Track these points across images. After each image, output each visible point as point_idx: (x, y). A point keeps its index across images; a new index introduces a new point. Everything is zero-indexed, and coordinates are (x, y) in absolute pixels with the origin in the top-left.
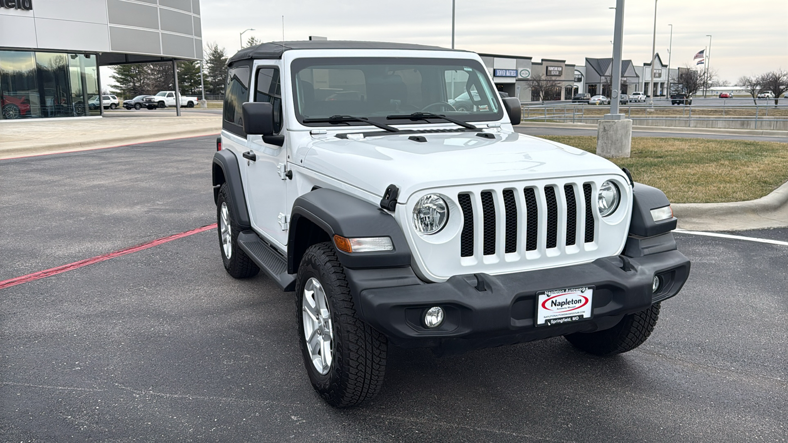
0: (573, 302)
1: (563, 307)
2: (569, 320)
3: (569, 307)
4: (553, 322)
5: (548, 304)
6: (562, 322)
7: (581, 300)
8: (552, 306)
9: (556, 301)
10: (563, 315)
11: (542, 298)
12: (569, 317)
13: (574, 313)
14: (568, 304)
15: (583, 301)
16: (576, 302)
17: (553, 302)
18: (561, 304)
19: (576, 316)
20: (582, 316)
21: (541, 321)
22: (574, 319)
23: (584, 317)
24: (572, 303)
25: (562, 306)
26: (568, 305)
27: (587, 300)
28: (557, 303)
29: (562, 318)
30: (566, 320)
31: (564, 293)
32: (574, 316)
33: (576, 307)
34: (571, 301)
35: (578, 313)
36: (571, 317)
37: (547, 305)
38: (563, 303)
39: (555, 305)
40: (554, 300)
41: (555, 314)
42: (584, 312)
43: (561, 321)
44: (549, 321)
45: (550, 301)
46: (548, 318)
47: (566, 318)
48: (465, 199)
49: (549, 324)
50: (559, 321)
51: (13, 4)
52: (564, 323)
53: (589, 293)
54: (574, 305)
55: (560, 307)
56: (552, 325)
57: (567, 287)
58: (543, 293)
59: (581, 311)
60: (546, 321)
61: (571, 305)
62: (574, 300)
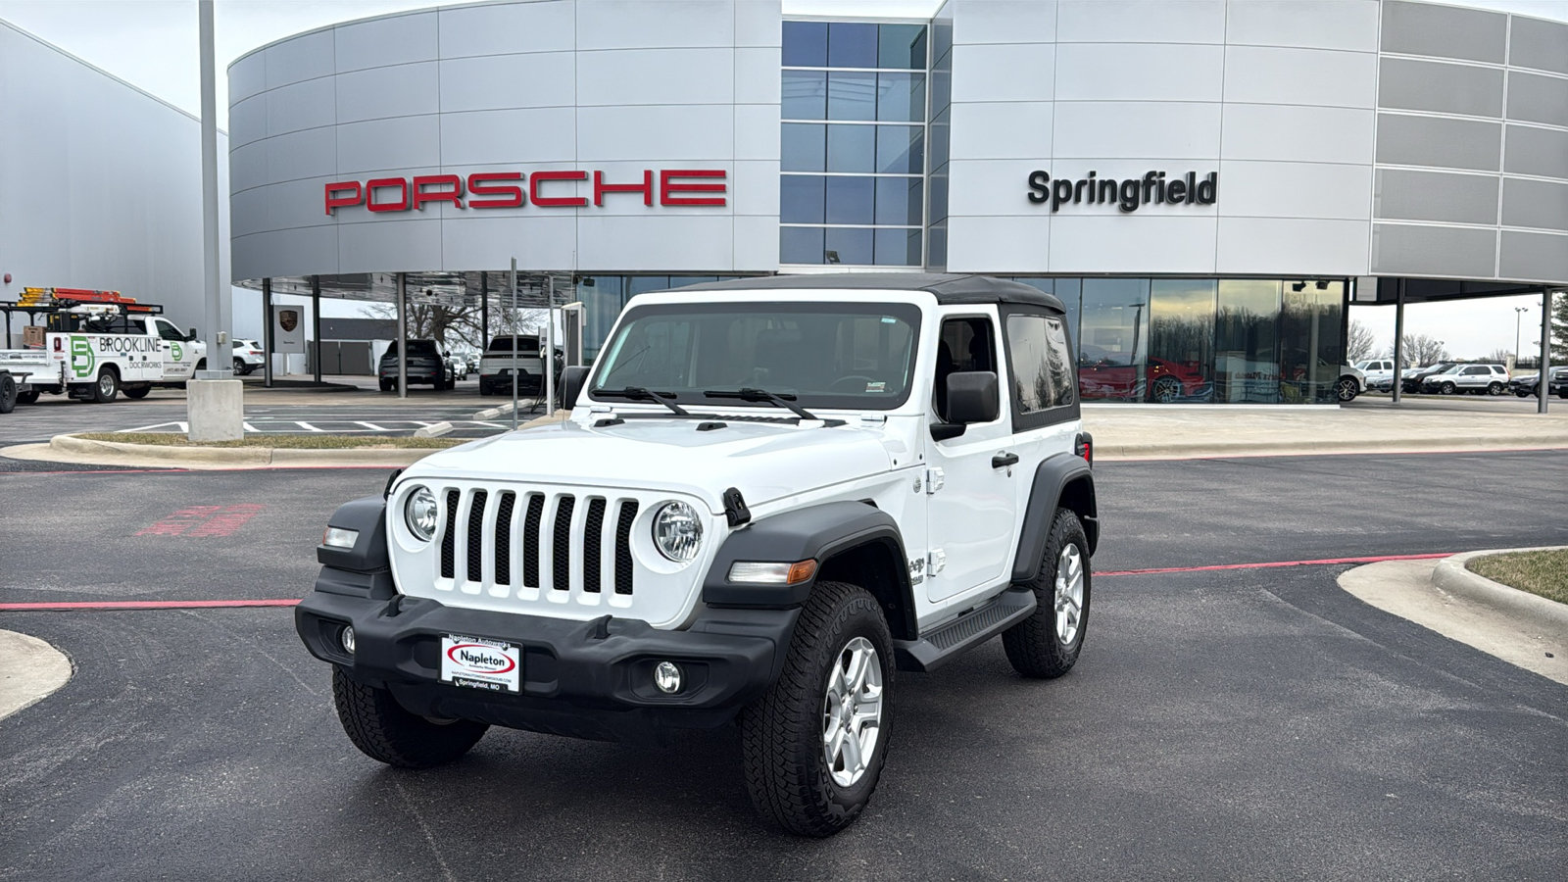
0: (492, 661)
1: (478, 664)
2: (486, 686)
3: (486, 668)
4: (464, 683)
5: (456, 654)
7: (503, 661)
8: (462, 658)
9: (467, 652)
10: (477, 676)
11: (447, 644)
12: (485, 682)
13: (493, 679)
14: (485, 662)
15: (507, 664)
16: (496, 662)
17: (462, 653)
18: (475, 659)
19: (496, 684)
20: (506, 686)
21: (447, 676)
22: (493, 687)
23: (507, 689)
24: (491, 663)
25: (476, 663)
26: (483, 664)
27: (512, 665)
28: (469, 657)
29: (476, 681)
30: (481, 685)
31: (477, 644)
32: (493, 683)
33: (498, 670)
34: (489, 658)
35: (501, 680)
36: (489, 684)
37: (454, 654)
38: (478, 659)
39: (467, 658)
40: (465, 649)
41: (468, 672)
42: (510, 681)
43: (475, 685)
44: (458, 679)
45: (459, 650)
46: (457, 675)
47: (481, 682)
48: (453, 496)
49: (457, 685)
50: (471, 684)
51: (1183, 194)
52: (478, 688)
53: (514, 654)
54: (493, 666)
55: (473, 663)
56: (461, 686)
57: (481, 636)
58: (447, 636)
59: (503, 678)
60: (454, 678)
61: (489, 665)
62: (493, 658)
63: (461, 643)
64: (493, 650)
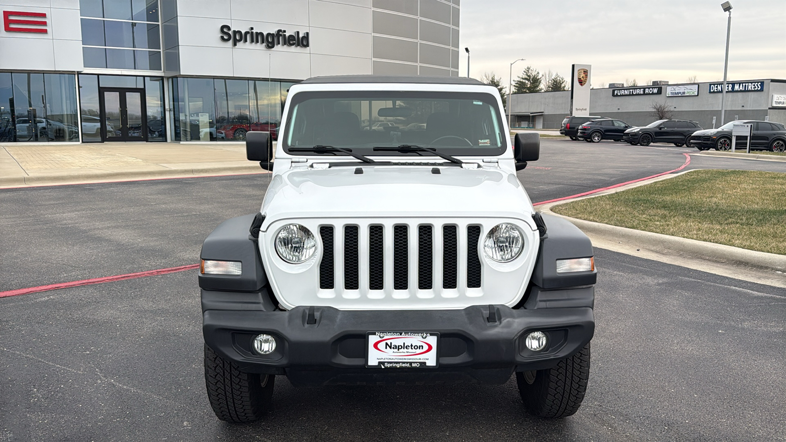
0: (413, 347)
1: (400, 350)
2: (408, 365)
3: (407, 352)
4: (389, 365)
5: (381, 346)
6: (398, 366)
7: (422, 346)
8: (386, 348)
9: (391, 343)
10: (401, 359)
11: (373, 339)
12: (407, 363)
13: (414, 359)
14: (407, 348)
15: (426, 348)
16: (416, 347)
17: (387, 344)
18: (398, 348)
19: (416, 363)
20: (425, 363)
21: (373, 361)
22: (413, 365)
23: (427, 365)
24: (412, 349)
25: (398, 350)
26: (405, 350)
27: (430, 348)
28: (392, 346)
29: (399, 363)
30: (404, 365)
31: (400, 336)
32: (414, 363)
33: (417, 353)
34: (410, 345)
35: (420, 359)
36: (411, 363)
37: (379, 346)
38: (400, 347)
39: (390, 347)
40: (389, 342)
41: (391, 357)
42: (427, 359)
44: (383, 363)
45: (384, 343)
46: (380, 361)
47: (404, 363)
48: (327, 232)
49: (383, 367)
50: (394, 365)
51: (294, 42)
52: (401, 368)
53: (433, 340)
54: (414, 350)
55: (396, 350)
56: (386, 368)
57: (404, 331)
58: (374, 334)
59: (422, 358)
60: (379, 363)
61: (410, 350)
62: (414, 345)
63: (386, 337)
64: (415, 340)
